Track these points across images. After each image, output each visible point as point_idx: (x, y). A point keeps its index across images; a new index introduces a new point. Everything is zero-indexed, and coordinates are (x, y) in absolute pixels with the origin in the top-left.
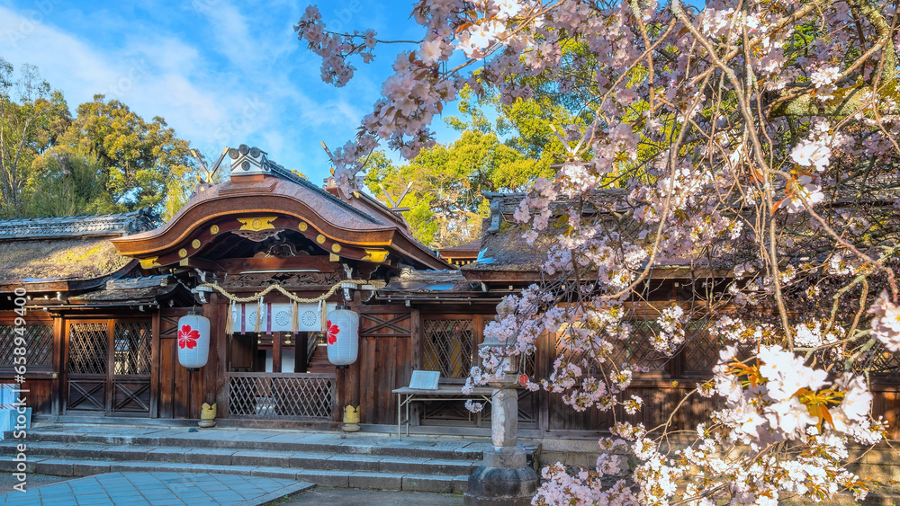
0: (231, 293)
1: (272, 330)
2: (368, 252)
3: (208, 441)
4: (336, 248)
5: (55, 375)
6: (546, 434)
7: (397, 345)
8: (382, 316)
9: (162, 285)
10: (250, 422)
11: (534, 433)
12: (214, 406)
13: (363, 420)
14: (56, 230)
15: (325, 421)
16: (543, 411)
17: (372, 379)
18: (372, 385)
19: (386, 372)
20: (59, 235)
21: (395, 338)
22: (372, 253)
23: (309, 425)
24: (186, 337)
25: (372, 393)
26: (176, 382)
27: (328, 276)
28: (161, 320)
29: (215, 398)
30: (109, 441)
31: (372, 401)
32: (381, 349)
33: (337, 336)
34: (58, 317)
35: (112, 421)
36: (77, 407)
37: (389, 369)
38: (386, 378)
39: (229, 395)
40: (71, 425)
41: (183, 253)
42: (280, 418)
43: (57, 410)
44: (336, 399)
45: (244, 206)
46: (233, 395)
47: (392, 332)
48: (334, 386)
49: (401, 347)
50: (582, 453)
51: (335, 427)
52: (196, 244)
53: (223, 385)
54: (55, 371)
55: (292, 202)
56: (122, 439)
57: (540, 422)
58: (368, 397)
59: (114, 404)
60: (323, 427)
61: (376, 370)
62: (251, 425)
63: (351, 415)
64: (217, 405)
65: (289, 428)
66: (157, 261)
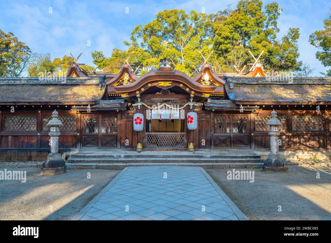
0: (149, 106)
1: (162, 118)
2: (204, 94)
3: (153, 155)
4: (193, 92)
5: (78, 134)
6: (254, 150)
7: (206, 123)
8: (200, 114)
9: (122, 103)
10: (155, 149)
11: (250, 150)
12: (142, 144)
13: (195, 147)
14: (69, 82)
15: (182, 148)
16: (253, 143)
17: (197, 134)
18: (198, 136)
19: (202, 132)
20: (70, 83)
21: (205, 121)
22: (205, 94)
23: (177, 149)
24: (138, 121)
25: (198, 138)
26: (127, 136)
27: (182, 101)
28: (121, 115)
29: (142, 141)
30: (115, 157)
31: (198, 141)
32: (200, 125)
33: (193, 120)
34: (79, 113)
35: (102, 150)
36: (86, 146)
37: (203, 131)
38: (202, 133)
39: (147, 140)
40: (86, 152)
41: (138, 92)
42: (166, 148)
43: (79, 147)
44: (185, 141)
45: (164, 78)
46: (148, 140)
47: (204, 119)
48: (185, 137)
49: (207, 124)
50: (265, 155)
51: (186, 150)
52: (143, 90)
53: (145, 137)
54: (78, 133)
55: (181, 77)
56: (120, 156)
57: (252, 147)
58: (196, 140)
59: (102, 144)
60: (181, 150)
61: (199, 131)
62: (156, 150)
63: (191, 146)
64: (143, 144)
65: (170, 151)
66: (128, 95)
